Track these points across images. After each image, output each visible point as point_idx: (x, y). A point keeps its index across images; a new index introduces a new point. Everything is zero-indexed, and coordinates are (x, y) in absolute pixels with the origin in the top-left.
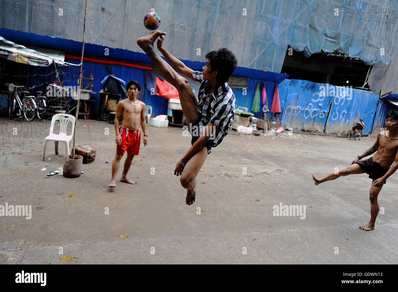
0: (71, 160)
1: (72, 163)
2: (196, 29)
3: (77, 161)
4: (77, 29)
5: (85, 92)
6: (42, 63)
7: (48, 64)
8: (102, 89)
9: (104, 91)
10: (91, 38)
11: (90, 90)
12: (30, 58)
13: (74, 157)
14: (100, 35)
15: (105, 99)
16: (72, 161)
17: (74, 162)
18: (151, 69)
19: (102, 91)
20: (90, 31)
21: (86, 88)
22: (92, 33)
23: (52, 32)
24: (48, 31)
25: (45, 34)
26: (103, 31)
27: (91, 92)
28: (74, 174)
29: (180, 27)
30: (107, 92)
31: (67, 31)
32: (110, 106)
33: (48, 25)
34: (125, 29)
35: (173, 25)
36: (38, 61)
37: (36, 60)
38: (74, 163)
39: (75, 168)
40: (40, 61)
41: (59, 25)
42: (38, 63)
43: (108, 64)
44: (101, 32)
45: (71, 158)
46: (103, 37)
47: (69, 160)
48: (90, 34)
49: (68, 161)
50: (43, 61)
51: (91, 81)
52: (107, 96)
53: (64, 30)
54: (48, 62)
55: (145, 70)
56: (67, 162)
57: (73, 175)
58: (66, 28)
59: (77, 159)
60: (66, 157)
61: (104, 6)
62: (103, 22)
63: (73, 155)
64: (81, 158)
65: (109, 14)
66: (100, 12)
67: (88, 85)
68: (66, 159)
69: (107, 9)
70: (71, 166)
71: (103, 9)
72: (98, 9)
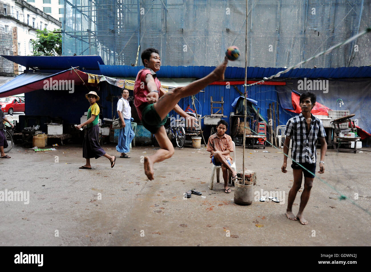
0: (242, 186)
1: (243, 190)
2: (334, 30)
3: (248, 187)
4: (205, 55)
5: (217, 117)
8: (233, 112)
9: (235, 114)
10: (217, 62)
11: (221, 114)
12: (171, 89)
13: (244, 183)
15: (237, 123)
16: (243, 187)
17: (246, 188)
18: (284, 84)
19: (233, 114)
20: (217, 54)
21: (218, 111)
22: (218, 56)
23: (182, 62)
24: (179, 62)
25: (176, 65)
27: (222, 116)
28: (245, 201)
29: (314, 32)
30: (238, 114)
31: (196, 59)
32: (242, 129)
33: (179, 56)
35: (305, 31)
38: (245, 190)
39: (246, 195)
41: (187, 54)
43: (237, 85)
45: (241, 184)
48: (216, 57)
49: (239, 186)
51: (222, 104)
52: (239, 118)
53: (193, 58)
55: (277, 85)
56: (238, 188)
57: (245, 203)
58: (195, 56)
59: (247, 185)
60: (237, 183)
61: (228, 28)
62: (228, 43)
63: (243, 181)
64: (252, 184)
65: (234, 33)
66: (225, 34)
67: (219, 109)
68: (237, 185)
69: (232, 29)
70: (243, 192)
71: (228, 31)
72: (223, 31)
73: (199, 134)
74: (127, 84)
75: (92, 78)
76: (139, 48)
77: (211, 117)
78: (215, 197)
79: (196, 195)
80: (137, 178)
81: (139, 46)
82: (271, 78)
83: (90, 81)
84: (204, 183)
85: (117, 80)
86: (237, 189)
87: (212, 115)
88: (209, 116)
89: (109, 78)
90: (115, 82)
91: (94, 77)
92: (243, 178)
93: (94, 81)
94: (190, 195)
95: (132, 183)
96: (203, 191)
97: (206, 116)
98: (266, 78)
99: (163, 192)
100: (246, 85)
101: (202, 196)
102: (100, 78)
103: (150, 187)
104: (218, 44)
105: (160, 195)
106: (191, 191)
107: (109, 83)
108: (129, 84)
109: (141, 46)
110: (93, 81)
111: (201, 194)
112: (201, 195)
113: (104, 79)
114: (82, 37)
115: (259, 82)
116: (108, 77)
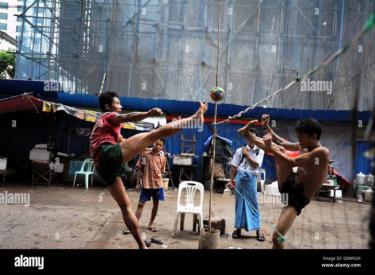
0: (207, 234)
1: (208, 238)
3: (214, 236)
4: (177, 88)
5: (187, 156)
6: (147, 127)
7: (154, 127)
8: (205, 152)
9: (208, 154)
10: (191, 96)
11: (192, 153)
13: (210, 232)
14: (200, 91)
15: (209, 164)
16: (209, 235)
17: (211, 237)
19: (205, 154)
20: (190, 88)
21: (188, 151)
22: (192, 90)
23: (152, 94)
24: (148, 94)
25: (145, 97)
26: (204, 86)
27: (193, 156)
29: (293, 71)
30: (211, 154)
31: (167, 92)
33: (149, 88)
34: (228, 81)
35: (283, 70)
36: (144, 125)
37: (143, 125)
38: (211, 238)
40: (146, 125)
41: (158, 87)
42: (144, 127)
44: (201, 88)
45: (207, 232)
46: (203, 93)
47: (205, 233)
48: (190, 91)
49: (204, 235)
50: (149, 125)
51: (194, 143)
52: (211, 159)
53: (164, 90)
54: (154, 126)
58: (166, 89)
59: (214, 233)
60: (202, 230)
61: (204, 60)
62: (203, 77)
63: (209, 228)
64: (218, 232)
65: (210, 67)
66: (200, 67)
67: (190, 148)
68: (202, 232)
69: (207, 63)
70: (208, 242)
71: (203, 64)
72: (198, 64)
73: (167, 175)
74: (88, 115)
75: (47, 106)
76: (105, 76)
77: (181, 156)
78: (178, 246)
79: (156, 243)
80: (90, 223)
81: (105, 74)
82: (234, 117)
83: (44, 109)
84: (167, 230)
85: (77, 110)
86: (202, 238)
87: (182, 154)
88: (179, 155)
89: (68, 107)
90: (75, 112)
91: (50, 105)
92: (210, 225)
93: (50, 109)
94: (150, 244)
95: (84, 228)
96: (164, 240)
97: (175, 155)
98: (230, 117)
99: (119, 239)
100: (215, 123)
101: (163, 246)
102: (57, 106)
103: (105, 233)
104: (192, 77)
105: (114, 243)
106: (151, 239)
107: (68, 112)
108: (91, 115)
109: (107, 74)
110: (48, 109)
111: (162, 242)
112: (161, 244)
113: (62, 107)
114: (40, 60)
115: (225, 121)
116: (66, 106)
